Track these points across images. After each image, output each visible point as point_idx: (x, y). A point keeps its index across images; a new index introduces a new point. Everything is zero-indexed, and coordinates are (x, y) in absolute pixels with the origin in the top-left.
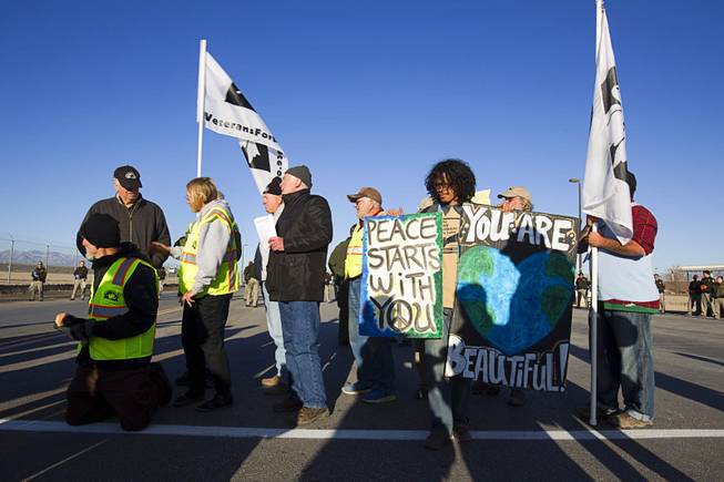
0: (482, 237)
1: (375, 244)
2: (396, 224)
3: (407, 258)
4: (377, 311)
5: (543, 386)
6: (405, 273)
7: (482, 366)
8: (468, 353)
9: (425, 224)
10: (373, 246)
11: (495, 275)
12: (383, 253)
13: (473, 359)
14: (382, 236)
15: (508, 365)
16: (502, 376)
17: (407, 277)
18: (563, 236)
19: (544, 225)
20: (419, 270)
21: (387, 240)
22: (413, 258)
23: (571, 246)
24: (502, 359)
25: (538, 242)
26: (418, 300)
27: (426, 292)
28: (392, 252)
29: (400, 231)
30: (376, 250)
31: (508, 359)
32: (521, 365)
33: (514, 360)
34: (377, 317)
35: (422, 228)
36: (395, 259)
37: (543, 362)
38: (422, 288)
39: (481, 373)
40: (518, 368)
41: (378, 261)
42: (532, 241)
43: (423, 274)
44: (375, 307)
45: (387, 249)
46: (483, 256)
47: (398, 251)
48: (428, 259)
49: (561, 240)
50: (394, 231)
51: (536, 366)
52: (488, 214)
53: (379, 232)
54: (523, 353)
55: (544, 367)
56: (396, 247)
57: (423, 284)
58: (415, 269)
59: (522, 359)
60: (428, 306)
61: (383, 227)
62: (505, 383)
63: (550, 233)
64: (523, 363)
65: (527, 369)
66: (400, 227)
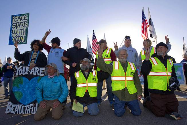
0: (20, 74)
1: (14, 22)
2: (19, 17)
3: (21, 25)
4: (13, 39)
5: (34, 113)
6: (20, 29)
7: (17, 109)
8: (13, 106)
9: (26, 16)
10: (13, 23)
11: (24, 84)
12: (15, 24)
13: (14, 108)
14: (16, 20)
15: (25, 108)
16: (22, 112)
17: (20, 30)
18: (42, 72)
19: (37, 69)
20: (23, 28)
21: (17, 21)
22: (22, 25)
23: (44, 74)
24: (23, 107)
25: (36, 74)
26: (22, 35)
27: (24, 33)
28: (18, 24)
29: (20, 19)
30: (14, 24)
31: (25, 106)
32: (28, 108)
33: (26, 107)
34: (13, 40)
35: (25, 17)
36: (18, 26)
37: (35, 106)
38: (23, 32)
39: (16, 111)
40: (27, 109)
41: (14, 26)
42: (34, 74)
43: (24, 29)
44: (13, 38)
45: (16, 23)
46: (20, 79)
47: (19, 24)
48: (26, 25)
49: (42, 73)
50: (18, 19)
51: (33, 107)
52: (22, 68)
53: (15, 19)
54: (29, 104)
55: (35, 108)
56: (19, 22)
57: (24, 31)
58: (22, 28)
59: (29, 106)
60: (24, 37)
61: (16, 18)
62: (23, 113)
63: (39, 72)
64: (29, 107)
65: (30, 108)
66: (20, 17)
